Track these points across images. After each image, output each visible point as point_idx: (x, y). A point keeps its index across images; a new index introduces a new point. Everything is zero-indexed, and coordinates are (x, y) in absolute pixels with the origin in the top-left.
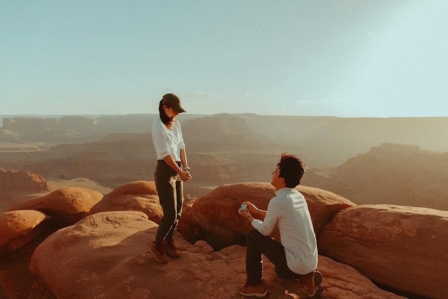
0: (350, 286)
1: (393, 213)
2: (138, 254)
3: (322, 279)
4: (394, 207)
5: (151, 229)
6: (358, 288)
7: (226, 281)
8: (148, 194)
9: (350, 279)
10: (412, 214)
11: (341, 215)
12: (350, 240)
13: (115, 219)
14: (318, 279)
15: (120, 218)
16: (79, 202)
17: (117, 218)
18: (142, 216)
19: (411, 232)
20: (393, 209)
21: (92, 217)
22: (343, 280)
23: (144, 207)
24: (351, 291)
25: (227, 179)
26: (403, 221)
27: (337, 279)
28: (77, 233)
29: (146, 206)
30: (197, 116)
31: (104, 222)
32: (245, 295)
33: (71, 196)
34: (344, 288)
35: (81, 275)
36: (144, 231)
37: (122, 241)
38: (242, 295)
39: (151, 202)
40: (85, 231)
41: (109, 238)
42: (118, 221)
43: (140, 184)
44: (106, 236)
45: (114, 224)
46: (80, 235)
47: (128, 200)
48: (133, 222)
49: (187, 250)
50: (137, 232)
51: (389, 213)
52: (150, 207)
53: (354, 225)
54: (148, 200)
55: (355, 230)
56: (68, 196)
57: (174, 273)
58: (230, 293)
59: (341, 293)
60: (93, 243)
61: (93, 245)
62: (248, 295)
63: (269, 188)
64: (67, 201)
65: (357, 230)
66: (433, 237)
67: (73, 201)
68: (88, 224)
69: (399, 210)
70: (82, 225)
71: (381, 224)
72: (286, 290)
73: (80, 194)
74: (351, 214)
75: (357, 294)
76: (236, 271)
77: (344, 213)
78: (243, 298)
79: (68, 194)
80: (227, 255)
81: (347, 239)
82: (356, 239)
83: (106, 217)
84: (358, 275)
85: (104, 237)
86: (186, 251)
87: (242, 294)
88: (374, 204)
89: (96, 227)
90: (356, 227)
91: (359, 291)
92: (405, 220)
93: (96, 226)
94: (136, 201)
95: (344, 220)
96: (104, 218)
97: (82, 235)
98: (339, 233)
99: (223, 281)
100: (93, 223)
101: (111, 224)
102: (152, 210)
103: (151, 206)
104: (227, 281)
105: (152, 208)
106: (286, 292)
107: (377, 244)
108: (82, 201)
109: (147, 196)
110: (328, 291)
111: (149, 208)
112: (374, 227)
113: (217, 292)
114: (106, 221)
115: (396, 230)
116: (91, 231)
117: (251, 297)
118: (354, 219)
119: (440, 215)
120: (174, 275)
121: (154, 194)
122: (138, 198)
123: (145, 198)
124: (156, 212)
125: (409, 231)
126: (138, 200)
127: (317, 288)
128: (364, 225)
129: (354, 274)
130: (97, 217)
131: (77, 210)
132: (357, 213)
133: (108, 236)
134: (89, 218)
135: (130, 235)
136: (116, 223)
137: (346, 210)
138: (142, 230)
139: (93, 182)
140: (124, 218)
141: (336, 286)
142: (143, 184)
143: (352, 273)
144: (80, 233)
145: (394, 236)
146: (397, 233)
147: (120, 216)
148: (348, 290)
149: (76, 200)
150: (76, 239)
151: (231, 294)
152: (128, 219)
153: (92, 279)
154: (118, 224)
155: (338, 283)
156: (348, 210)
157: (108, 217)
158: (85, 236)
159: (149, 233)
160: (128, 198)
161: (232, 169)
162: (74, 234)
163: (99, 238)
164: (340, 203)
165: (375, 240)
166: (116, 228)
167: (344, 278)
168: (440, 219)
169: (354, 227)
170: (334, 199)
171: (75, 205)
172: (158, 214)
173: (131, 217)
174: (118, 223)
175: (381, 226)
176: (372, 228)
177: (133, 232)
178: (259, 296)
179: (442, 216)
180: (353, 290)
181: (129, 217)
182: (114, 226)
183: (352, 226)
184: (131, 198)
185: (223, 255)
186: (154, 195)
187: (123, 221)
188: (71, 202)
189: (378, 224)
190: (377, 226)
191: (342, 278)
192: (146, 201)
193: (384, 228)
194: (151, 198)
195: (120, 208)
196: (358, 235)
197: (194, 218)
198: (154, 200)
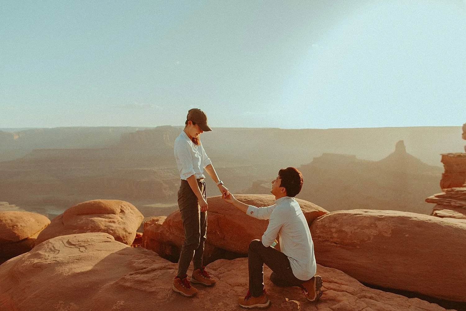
0: (344, 287)
1: (368, 217)
2: (122, 277)
3: (322, 283)
4: (367, 211)
5: (123, 250)
6: (351, 289)
7: (222, 296)
8: (106, 213)
9: (341, 281)
10: (385, 217)
11: (319, 222)
12: (332, 244)
13: (79, 243)
14: (319, 283)
15: (84, 241)
16: (21, 227)
17: (80, 241)
18: (108, 238)
19: (387, 233)
20: (366, 213)
21: (50, 243)
22: (336, 283)
23: (103, 228)
24: (346, 292)
25: (171, 195)
26: (378, 223)
27: (330, 282)
28: (36, 261)
29: (105, 226)
30: (137, 129)
31: (66, 246)
32: (247, 307)
33: (10, 221)
34: (339, 290)
35: (56, 306)
36: (116, 253)
37: (96, 265)
38: (243, 308)
39: (110, 222)
40: (46, 258)
41: (79, 263)
42: (83, 245)
43: (95, 203)
44: (74, 261)
45: (79, 248)
46: (42, 262)
47: (84, 221)
48: (100, 244)
49: (173, 268)
50: (109, 254)
51: (365, 217)
52: (111, 228)
53: (334, 230)
54: (107, 220)
55: (335, 235)
56: (6, 221)
57: (166, 293)
58: (230, 307)
59: (338, 295)
60: (61, 270)
61: (62, 273)
62: (250, 307)
63: (249, 199)
64: (6, 227)
65: (337, 234)
66: (407, 236)
67: (13, 226)
68: (47, 250)
69: (372, 213)
70: (40, 252)
71: (358, 228)
72: (286, 298)
73: (22, 218)
74: (329, 220)
75: (352, 294)
76: (230, 285)
77: (322, 220)
78: (245, 310)
79: (6, 218)
80: (215, 270)
81: (328, 244)
82: (337, 244)
83: (67, 241)
84: (347, 277)
85: (73, 262)
86: (172, 270)
87: (243, 306)
88: (347, 210)
89: (59, 253)
90: (336, 232)
91: (353, 291)
92: (380, 222)
93: (58, 251)
94: (94, 222)
95: (324, 226)
96: (65, 243)
97: (45, 263)
98: (320, 239)
99: (220, 295)
100: (52, 248)
101: (75, 248)
102: (112, 231)
103: (111, 226)
104: (224, 295)
105: (113, 229)
106: (287, 299)
107: (358, 247)
108: (24, 227)
109: (104, 215)
110: (326, 294)
111: (109, 228)
112: (353, 231)
113: (217, 308)
114: (67, 245)
115: (374, 232)
116: (53, 258)
117: (253, 308)
118: (332, 225)
119: (409, 216)
120: (167, 295)
121: (112, 213)
122: (95, 218)
123: (103, 218)
124: (118, 233)
125: (385, 232)
126: (95, 220)
127: (318, 292)
128: (343, 230)
129: (343, 276)
130: (57, 242)
131: (18, 237)
132: (334, 219)
133: (77, 261)
134: (46, 244)
135: (103, 258)
136: (81, 246)
137: (323, 216)
138: (114, 252)
139: (13, 205)
140: (89, 240)
141: (331, 289)
142: (100, 203)
143: (341, 276)
144: (41, 261)
145: (372, 238)
146: (375, 234)
147: (83, 239)
148: (343, 291)
149: (17, 226)
150: (39, 268)
151: (232, 307)
152: (93, 241)
153: (70, 309)
154: (84, 248)
155: (332, 286)
156: (324, 217)
157: (70, 241)
158: (48, 264)
159: (123, 254)
160: (84, 219)
161: (177, 184)
162: (32, 263)
163: (66, 264)
164: (316, 210)
165: (355, 243)
166: (82, 252)
167: (336, 280)
168: (410, 219)
169: (334, 233)
170: (310, 207)
171: (16, 232)
172: (119, 234)
173: (96, 239)
174: (84, 246)
175: (359, 230)
176: (352, 232)
177: (104, 255)
178: (262, 307)
179: (411, 216)
180: (347, 291)
181: (94, 239)
182: (80, 251)
183: (331, 231)
184: (87, 219)
185: (211, 270)
186: (112, 215)
187: (89, 244)
188: (11, 228)
189: (356, 228)
190: (355, 229)
191: (335, 281)
192: (105, 221)
193: (362, 231)
194: (110, 218)
195: (76, 230)
196: (338, 240)
197: (167, 235)
198: (113, 220)
